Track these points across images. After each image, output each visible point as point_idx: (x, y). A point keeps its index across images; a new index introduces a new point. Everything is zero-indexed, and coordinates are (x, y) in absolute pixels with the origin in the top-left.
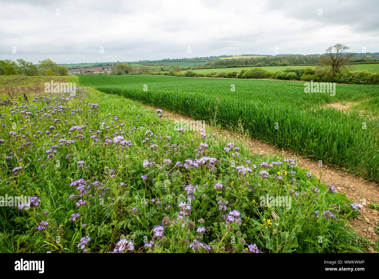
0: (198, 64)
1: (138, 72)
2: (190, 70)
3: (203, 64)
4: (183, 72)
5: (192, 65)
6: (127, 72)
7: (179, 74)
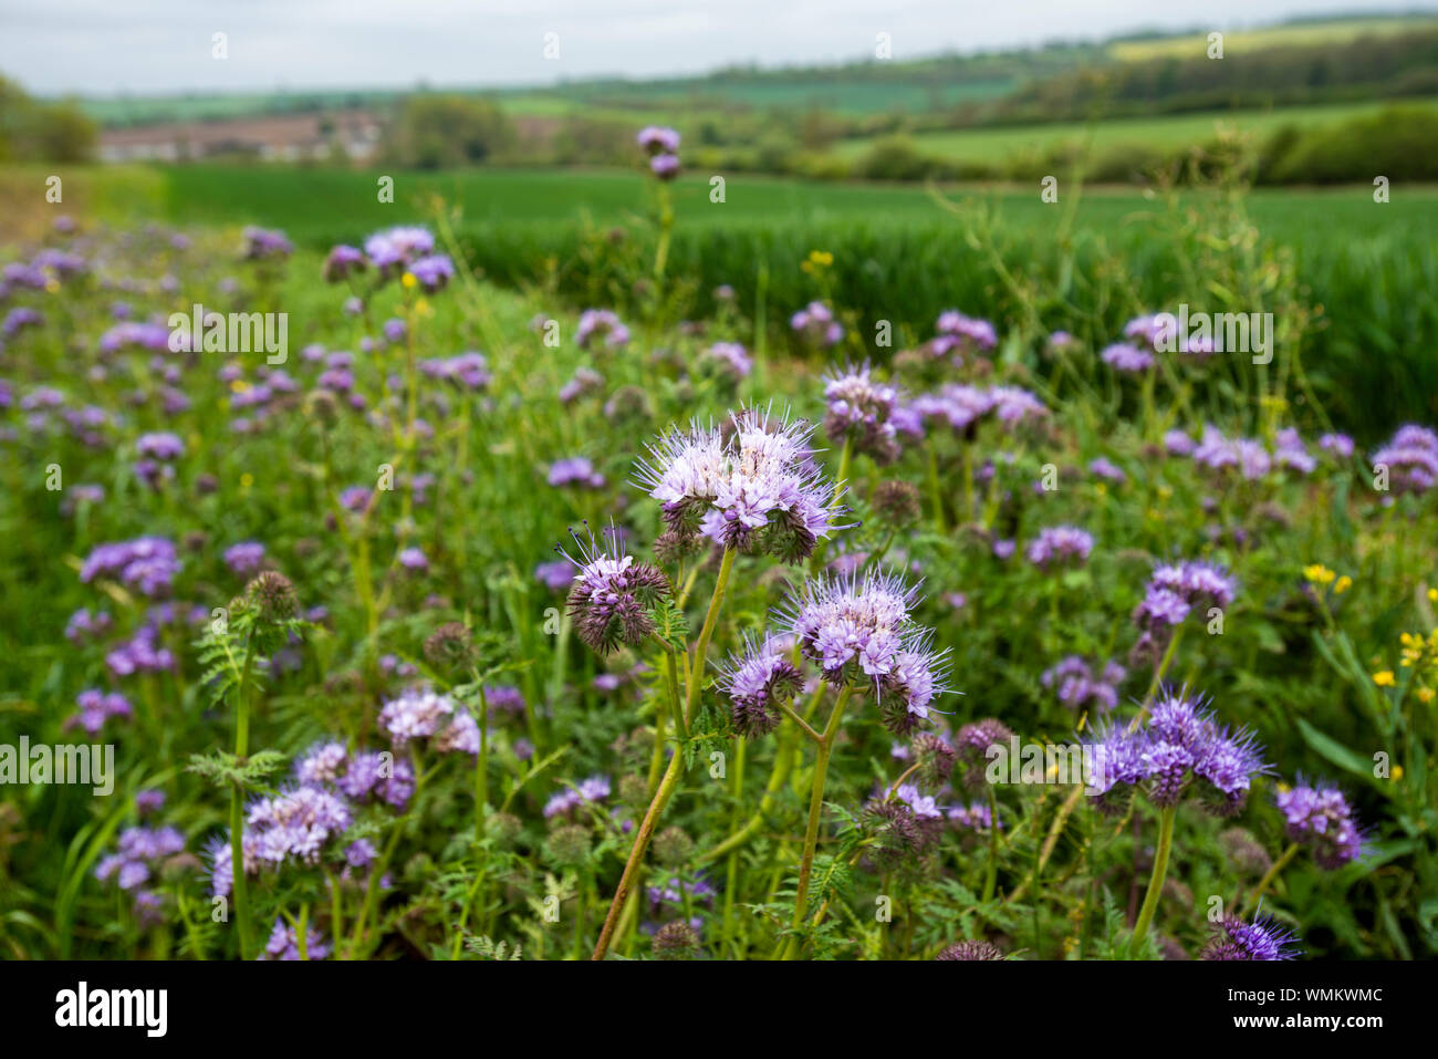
0: (955, 96)
1: (546, 155)
2: (901, 140)
3: (988, 96)
4: (852, 154)
5: (913, 102)
6: (477, 152)
7: (819, 161)
